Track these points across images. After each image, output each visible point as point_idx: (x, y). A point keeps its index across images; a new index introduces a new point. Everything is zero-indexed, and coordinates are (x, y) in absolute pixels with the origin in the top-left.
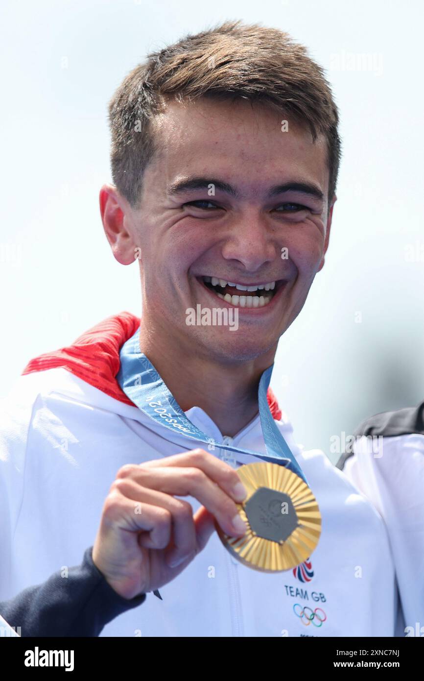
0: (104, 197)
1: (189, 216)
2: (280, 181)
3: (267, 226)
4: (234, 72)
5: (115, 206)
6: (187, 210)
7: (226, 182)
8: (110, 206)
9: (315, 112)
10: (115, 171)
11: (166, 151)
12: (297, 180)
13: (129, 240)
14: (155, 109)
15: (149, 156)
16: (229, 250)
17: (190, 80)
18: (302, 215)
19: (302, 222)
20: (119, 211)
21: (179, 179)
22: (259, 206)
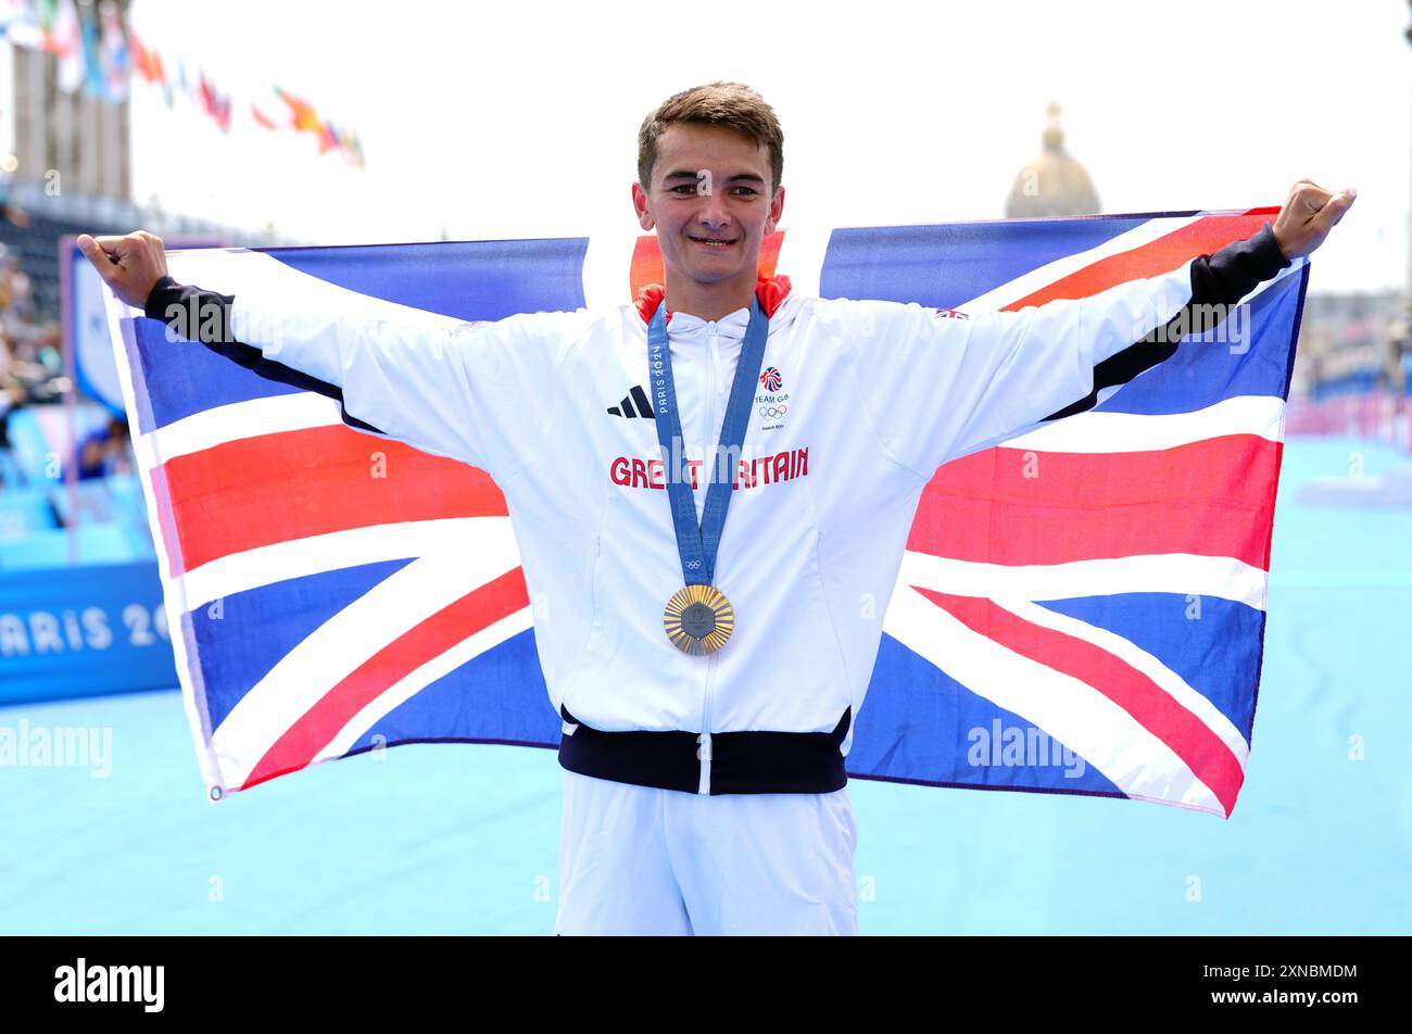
0: (635, 188)
2: (734, 173)
3: (726, 203)
4: (705, 105)
8: (638, 193)
9: (757, 130)
11: (663, 155)
12: (745, 172)
13: (649, 215)
14: (661, 132)
16: (702, 218)
17: (679, 112)
20: (643, 197)
21: (669, 172)
22: (721, 189)
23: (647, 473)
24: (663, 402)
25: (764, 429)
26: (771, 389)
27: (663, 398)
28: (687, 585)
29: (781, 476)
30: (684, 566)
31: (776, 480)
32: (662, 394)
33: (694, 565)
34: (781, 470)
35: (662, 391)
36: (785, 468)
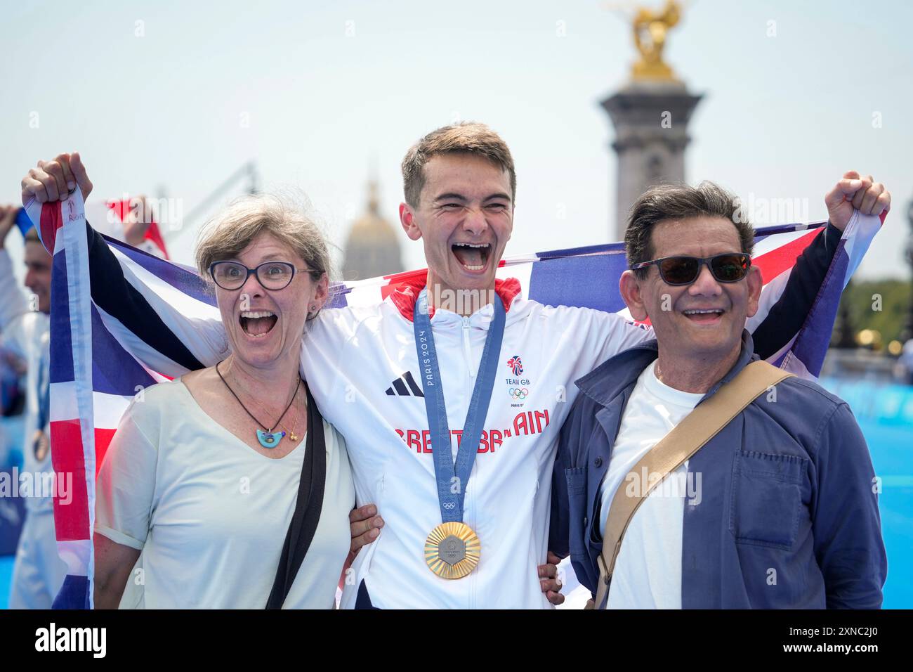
0: (402, 208)
1: (445, 211)
3: (484, 214)
5: (407, 213)
6: (444, 209)
7: (463, 195)
8: (404, 212)
10: (406, 194)
11: (431, 180)
13: (416, 228)
14: (425, 161)
15: (423, 184)
16: (466, 225)
18: (499, 209)
19: (499, 212)
20: (409, 214)
21: (438, 194)
22: (479, 205)
23: (421, 441)
26: (517, 375)
27: (430, 374)
28: (443, 522)
29: (522, 430)
30: (442, 507)
31: (517, 433)
32: (429, 371)
33: (449, 506)
34: (521, 425)
35: (428, 368)
36: (524, 424)
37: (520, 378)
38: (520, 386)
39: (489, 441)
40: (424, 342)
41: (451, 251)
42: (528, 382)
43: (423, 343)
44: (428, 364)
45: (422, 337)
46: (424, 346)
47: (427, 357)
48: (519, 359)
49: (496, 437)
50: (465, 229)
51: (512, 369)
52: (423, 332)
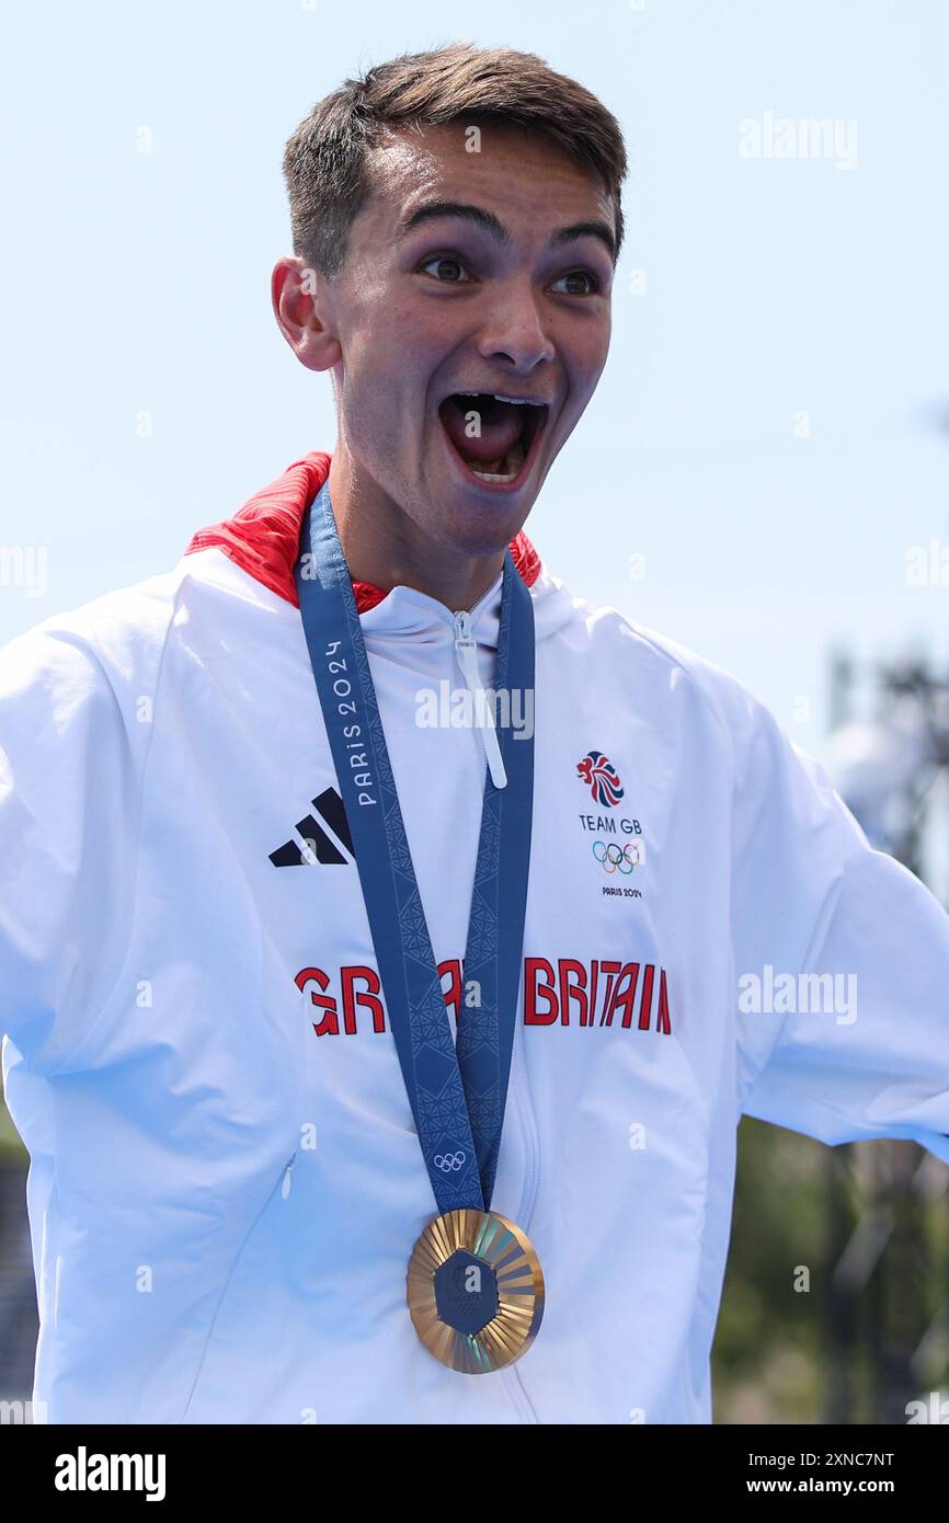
0: (280, 277)
5: (297, 289)
8: (289, 287)
13: (324, 334)
24: (363, 780)
25: (606, 891)
26: (606, 804)
27: (362, 770)
28: (441, 1206)
30: (429, 1163)
32: (358, 761)
33: (452, 1162)
35: (358, 751)
37: (615, 813)
38: (620, 838)
39: (557, 989)
40: (342, 674)
41: (435, 413)
42: (635, 828)
43: (337, 677)
44: (354, 739)
45: (333, 658)
46: (342, 687)
47: (351, 719)
48: (604, 760)
49: (573, 979)
50: (485, 352)
51: (591, 786)
52: (335, 644)
